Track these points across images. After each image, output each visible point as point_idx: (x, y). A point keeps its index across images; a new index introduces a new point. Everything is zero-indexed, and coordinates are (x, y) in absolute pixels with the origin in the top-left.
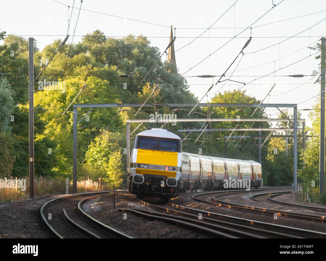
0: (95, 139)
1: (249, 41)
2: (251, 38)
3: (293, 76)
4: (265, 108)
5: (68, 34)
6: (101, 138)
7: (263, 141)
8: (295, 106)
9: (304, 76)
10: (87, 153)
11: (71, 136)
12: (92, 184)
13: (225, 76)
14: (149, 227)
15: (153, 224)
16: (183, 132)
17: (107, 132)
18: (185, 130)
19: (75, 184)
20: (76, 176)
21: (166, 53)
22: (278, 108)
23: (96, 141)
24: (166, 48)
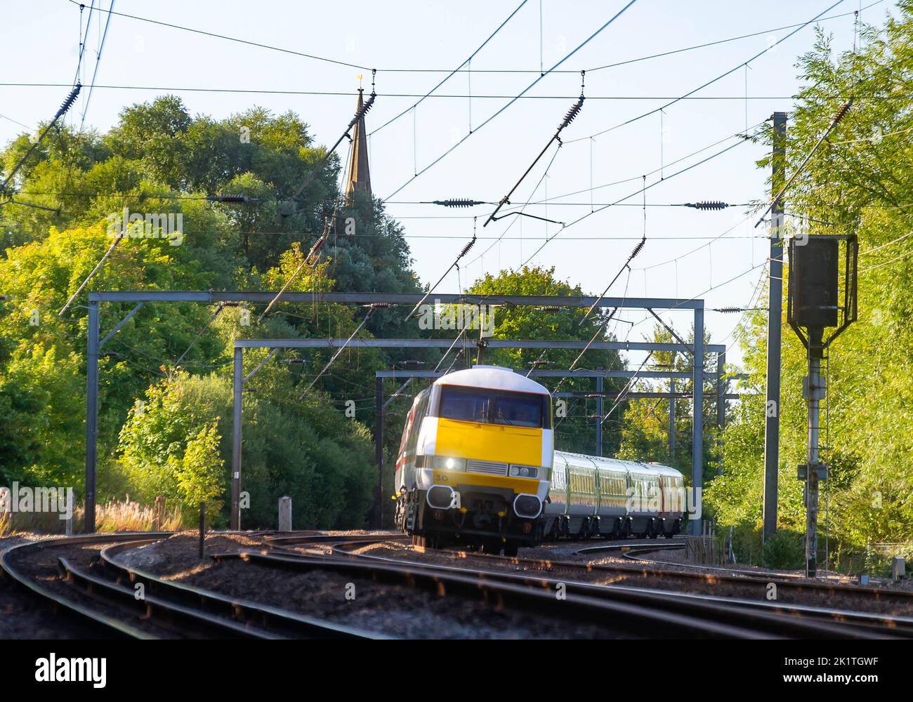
0: (147, 393)
1: (576, 109)
2: (582, 98)
3: (699, 206)
4: (616, 309)
5: (77, 81)
6: (164, 389)
7: (608, 406)
8: (697, 306)
9: (727, 205)
10: (122, 431)
11: (82, 381)
12: (137, 513)
13: (509, 203)
14: (300, 586)
15: (309, 579)
16: (391, 379)
17: (181, 372)
18: (395, 374)
19: (90, 514)
20: (93, 491)
21: (349, 136)
22: (652, 309)
23: (149, 397)
24: (349, 123)
